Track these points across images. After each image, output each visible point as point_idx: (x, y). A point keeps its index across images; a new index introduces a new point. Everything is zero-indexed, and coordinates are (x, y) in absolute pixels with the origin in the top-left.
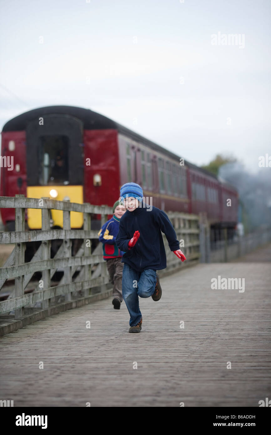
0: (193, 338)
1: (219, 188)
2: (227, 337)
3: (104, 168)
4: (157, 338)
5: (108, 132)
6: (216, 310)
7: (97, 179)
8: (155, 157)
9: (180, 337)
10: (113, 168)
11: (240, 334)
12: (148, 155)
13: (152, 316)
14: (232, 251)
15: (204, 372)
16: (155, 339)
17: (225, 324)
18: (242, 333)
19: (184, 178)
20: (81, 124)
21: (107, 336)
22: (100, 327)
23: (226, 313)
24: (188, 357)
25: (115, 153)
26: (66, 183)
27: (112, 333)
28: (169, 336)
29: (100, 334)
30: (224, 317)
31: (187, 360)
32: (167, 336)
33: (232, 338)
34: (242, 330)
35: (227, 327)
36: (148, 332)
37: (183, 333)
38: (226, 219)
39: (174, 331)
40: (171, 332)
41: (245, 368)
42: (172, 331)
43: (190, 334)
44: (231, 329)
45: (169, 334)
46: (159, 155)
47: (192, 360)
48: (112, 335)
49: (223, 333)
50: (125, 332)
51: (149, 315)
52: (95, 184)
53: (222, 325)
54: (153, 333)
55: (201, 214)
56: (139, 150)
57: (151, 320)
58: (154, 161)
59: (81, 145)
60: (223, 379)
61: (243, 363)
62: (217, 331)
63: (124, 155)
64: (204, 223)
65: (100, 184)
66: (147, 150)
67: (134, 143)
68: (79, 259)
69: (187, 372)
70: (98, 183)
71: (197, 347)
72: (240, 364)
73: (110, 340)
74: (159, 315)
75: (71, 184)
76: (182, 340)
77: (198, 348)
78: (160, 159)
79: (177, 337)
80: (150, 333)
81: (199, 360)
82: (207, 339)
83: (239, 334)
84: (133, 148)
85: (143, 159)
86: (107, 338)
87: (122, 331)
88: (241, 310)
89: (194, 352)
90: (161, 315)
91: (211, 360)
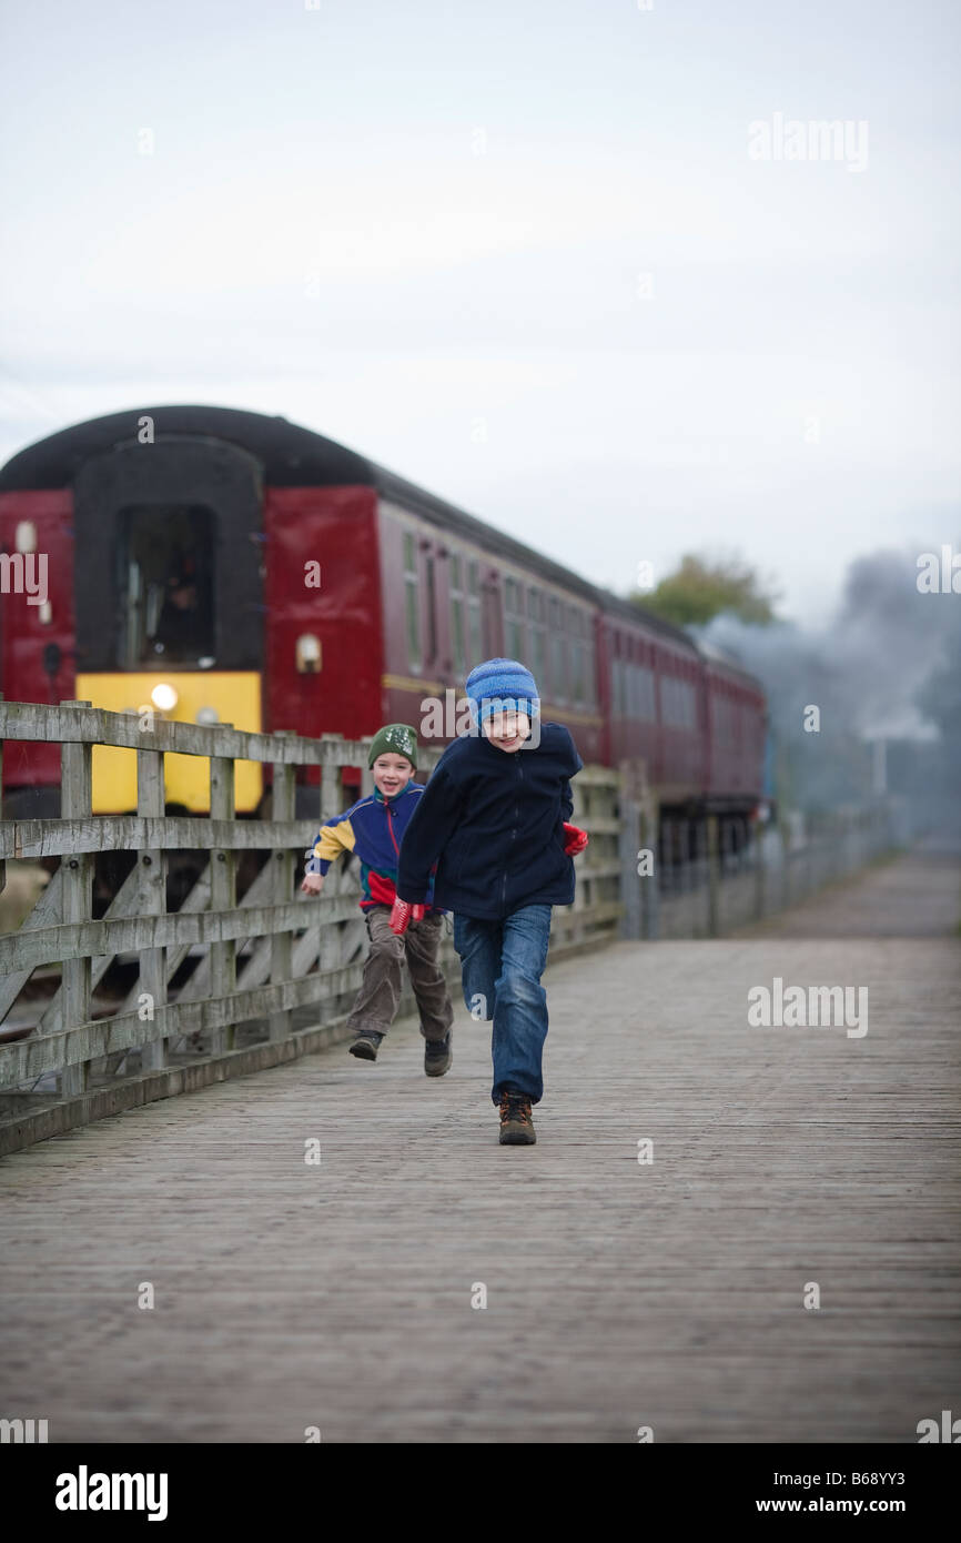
0: (595, 1204)
1: (700, 676)
2: (715, 1203)
3: (333, 614)
4: (467, 1204)
5: (345, 495)
6: (678, 1104)
7: (309, 649)
8: (494, 575)
9: (548, 1201)
10: (361, 614)
11: (759, 1189)
12: (473, 568)
13: (450, 1126)
14: (734, 896)
15: (632, 1324)
16: (460, 1208)
17: (708, 1154)
18: (768, 1187)
19: (588, 645)
20: (257, 468)
21: (289, 1195)
22: (267, 1163)
23: (712, 1117)
24: (578, 1271)
25: (369, 565)
26: (206, 662)
27: (307, 1186)
28: (509, 1195)
29: (266, 1186)
30: (704, 1132)
31: (574, 1281)
32: (501, 1197)
33: (733, 1203)
34: (768, 1175)
35: (716, 1165)
36: (436, 1181)
37: (558, 1187)
38: (721, 786)
39: (526, 1178)
40: (518, 1181)
41: (777, 1311)
42: (520, 1177)
43: (585, 1191)
44: (728, 1173)
45: (512, 1187)
46: (507, 569)
47: (591, 1282)
48: (309, 1193)
49: (700, 1185)
50: (354, 1181)
51: (440, 1121)
52: (301, 666)
53: (697, 1157)
54: (454, 1187)
55: (625, 766)
56: (443, 553)
57: (445, 1141)
58: (490, 588)
59: (255, 537)
60: (699, 1348)
61: (770, 1295)
62: (680, 1181)
63: (398, 572)
64: (637, 797)
65: (318, 667)
66: (470, 552)
67: (429, 531)
68: (195, 923)
69: (574, 1325)
70: (310, 664)
71: (609, 1235)
72: (760, 1297)
73: (303, 1210)
74: (475, 1121)
75: (221, 667)
76: (555, 1213)
77: (611, 1239)
78: (510, 582)
79: (538, 1201)
80: (441, 1186)
81: (616, 1283)
82: (643, 1207)
83: (757, 1192)
84: (425, 546)
85: (457, 585)
86: (289, 1201)
87: (345, 1177)
88: (764, 1104)
89: (596, 1254)
90: (481, 1121)
91: (657, 1282)
